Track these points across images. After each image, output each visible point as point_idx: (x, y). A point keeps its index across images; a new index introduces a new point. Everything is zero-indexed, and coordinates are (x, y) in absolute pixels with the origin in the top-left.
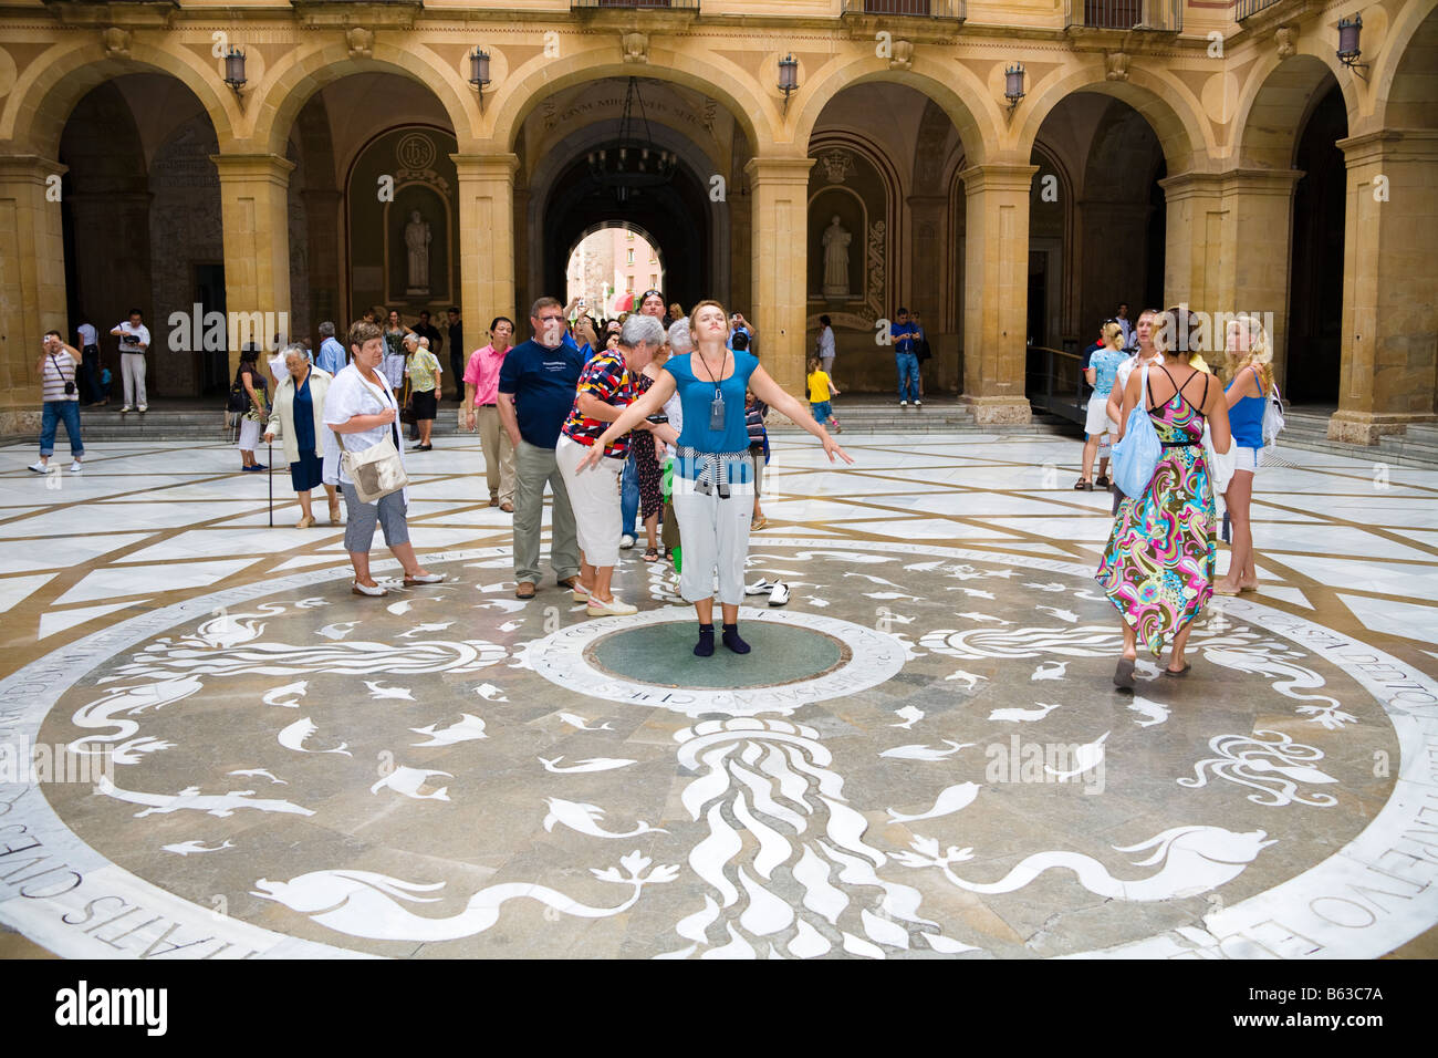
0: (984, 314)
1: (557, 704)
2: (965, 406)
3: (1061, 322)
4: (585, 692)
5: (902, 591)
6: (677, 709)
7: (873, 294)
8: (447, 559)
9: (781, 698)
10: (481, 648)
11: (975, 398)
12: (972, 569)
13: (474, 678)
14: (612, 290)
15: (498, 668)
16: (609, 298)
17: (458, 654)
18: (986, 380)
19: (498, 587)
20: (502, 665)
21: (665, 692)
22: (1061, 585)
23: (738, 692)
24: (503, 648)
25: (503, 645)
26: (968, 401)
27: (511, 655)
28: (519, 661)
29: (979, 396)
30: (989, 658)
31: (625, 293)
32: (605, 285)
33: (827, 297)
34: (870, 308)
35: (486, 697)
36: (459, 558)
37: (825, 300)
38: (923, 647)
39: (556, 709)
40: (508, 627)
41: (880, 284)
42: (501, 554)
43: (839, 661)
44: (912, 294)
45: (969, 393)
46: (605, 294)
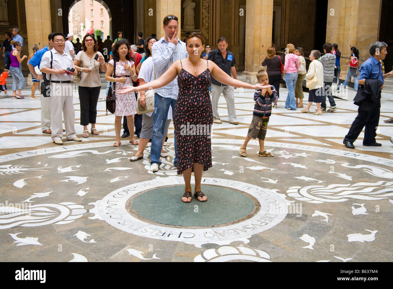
0: (254, 37)
1: (123, 243)
2: (246, 76)
3: (280, 41)
4: (136, 233)
5: (263, 165)
6: (188, 242)
7: (204, 29)
8: (39, 154)
9: (239, 231)
10: (71, 207)
11: (250, 73)
12: (288, 153)
13: (72, 227)
14: (84, 27)
15: (83, 220)
16: (83, 30)
17: (59, 212)
18: (255, 65)
19: (69, 169)
20: (85, 218)
21: (177, 231)
22: (332, 160)
23: (215, 229)
24: (83, 207)
25: (82, 205)
26: (247, 74)
27: (88, 211)
28: (94, 215)
29: (252, 72)
30: (325, 203)
31: (90, 28)
32: (82, 24)
33: (185, 30)
34: (203, 35)
35: (82, 240)
36: (44, 153)
37: (184, 31)
38: (291, 197)
39: (123, 246)
40: (81, 193)
41: (207, 25)
42: (65, 150)
43: (255, 207)
44: (220, 29)
45: (247, 70)
46: (82, 28)
